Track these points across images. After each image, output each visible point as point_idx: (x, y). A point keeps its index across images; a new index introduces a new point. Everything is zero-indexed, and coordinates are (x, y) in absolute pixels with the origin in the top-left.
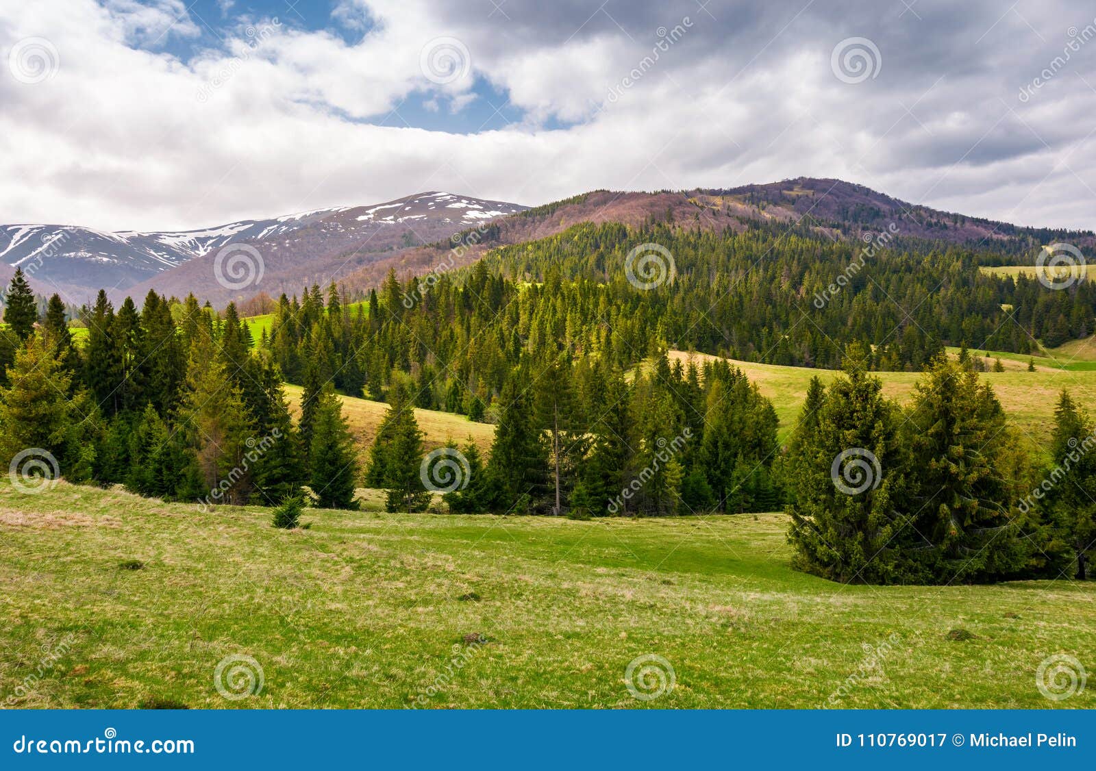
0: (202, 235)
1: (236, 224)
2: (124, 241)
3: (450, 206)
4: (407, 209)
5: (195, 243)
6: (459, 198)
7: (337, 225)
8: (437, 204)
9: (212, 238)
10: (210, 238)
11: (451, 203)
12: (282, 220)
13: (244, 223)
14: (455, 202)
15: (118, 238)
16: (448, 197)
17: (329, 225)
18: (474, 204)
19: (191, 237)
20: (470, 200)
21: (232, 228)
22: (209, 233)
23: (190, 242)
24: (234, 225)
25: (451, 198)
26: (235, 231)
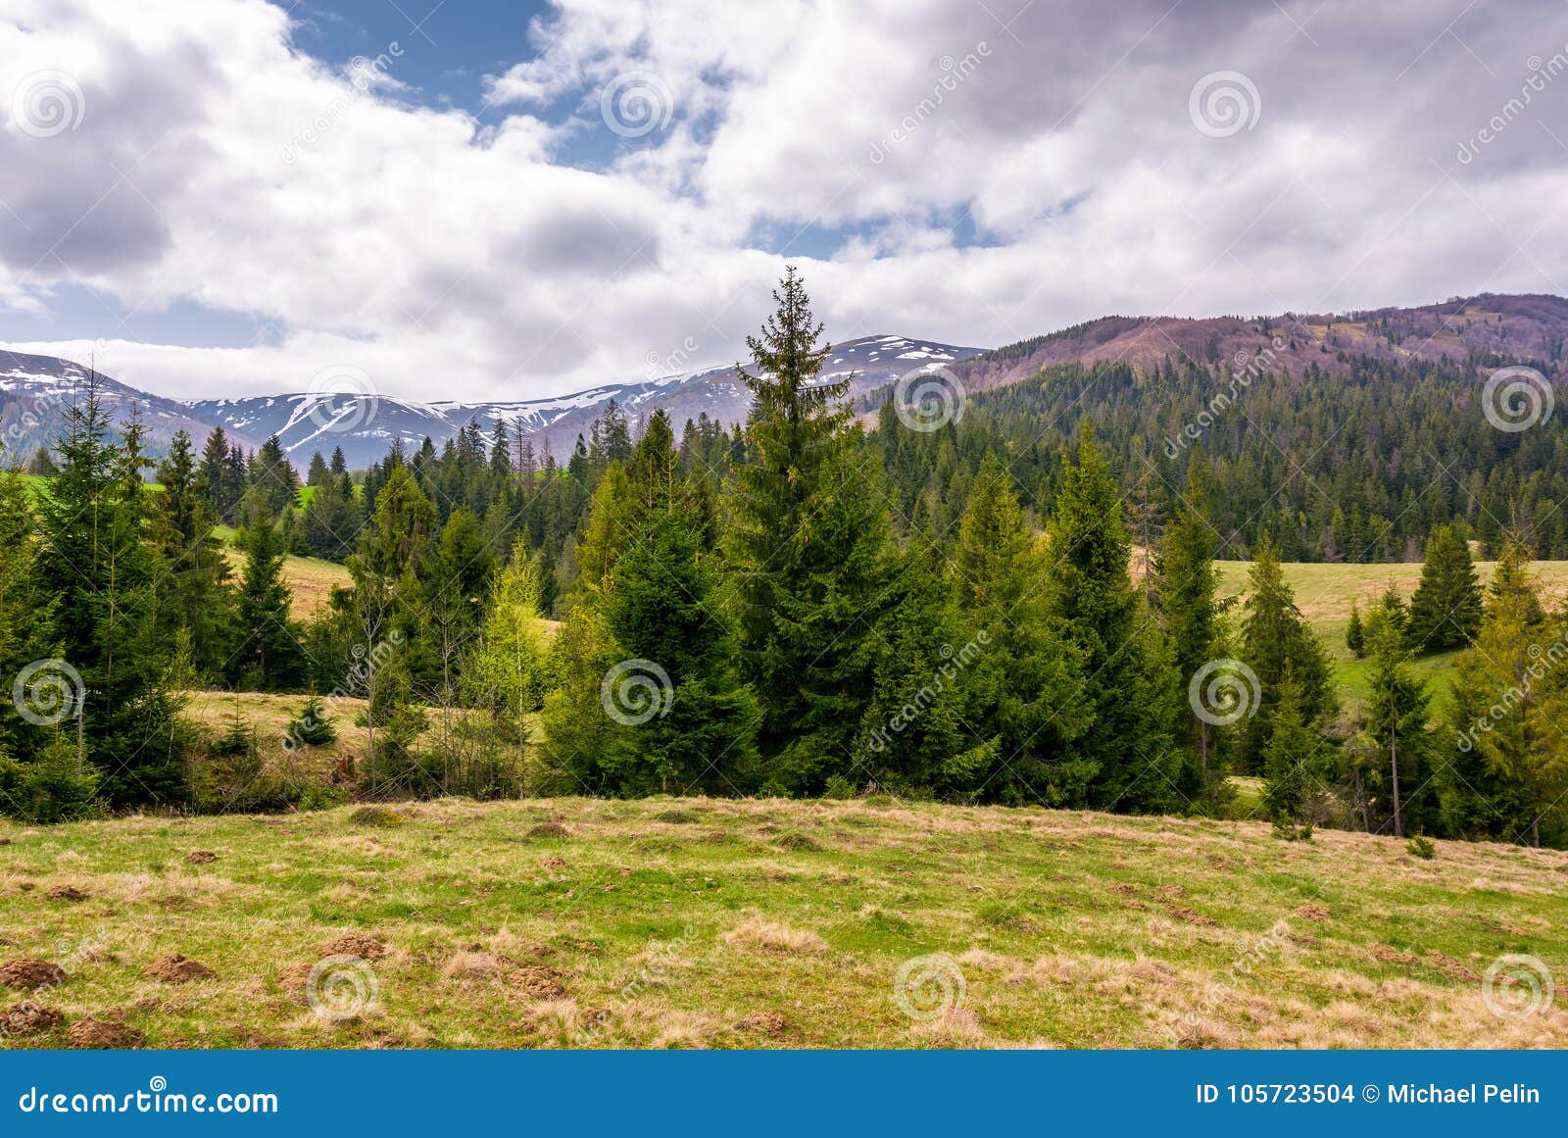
0: (548, 407)
1: (596, 390)
2: (440, 415)
3: (902, 356)
4: (837, 361)
5: (538, 418)
6: (918, 345)
7: (729, 387)
8: (882, 354)
9: (563, 411)
10: (560, 411)
11: (904, 352)
12: (661, 383)
13: (608, 389)
14: (910, 350)
15: (432, 411)
16: (902, 343)
17: (718, 387)
18: (941, 352)
19: (533, 409)
20: (935, 347)
21: (591, 397)
22: (560, 404)
23: (531, 417)
24: (594, 392)
25: (906, 345)
26: (595, 401)
